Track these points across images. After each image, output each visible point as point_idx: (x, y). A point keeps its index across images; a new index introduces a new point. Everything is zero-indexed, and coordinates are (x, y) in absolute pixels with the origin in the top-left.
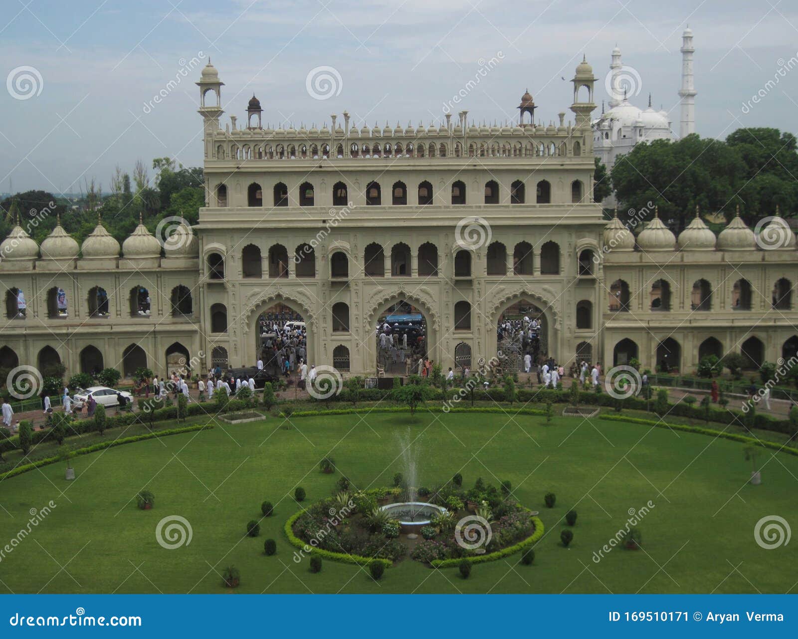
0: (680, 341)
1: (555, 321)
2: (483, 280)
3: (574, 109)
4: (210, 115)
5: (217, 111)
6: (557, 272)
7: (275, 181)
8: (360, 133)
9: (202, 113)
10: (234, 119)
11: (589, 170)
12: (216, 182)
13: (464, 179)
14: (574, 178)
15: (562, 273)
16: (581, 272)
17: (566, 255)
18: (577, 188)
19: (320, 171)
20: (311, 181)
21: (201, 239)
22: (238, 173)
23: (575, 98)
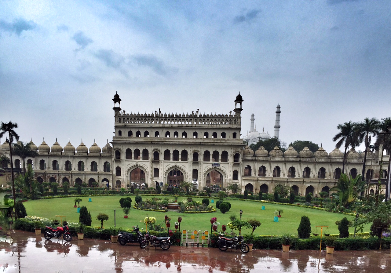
0: (268, 185)
2: (202, 162)
3: (235, 110)
4: (117, 110)
5: (119, 109)
6: (226, 161)
7: (137, 130)
8: (164, 115)
9: (114, 109)
10: (124, 111)
11: (239, 129)
12: (118, 130)
13: (197, 131)
14: (234, 132)
15: (228, 161)
16: (235, 161)
17: (230, 155)
18: (235, 135)
19: (151, 127)
20: (148, 130)
21: (113, 146)
22: (125, 127)
23: (236, 106)
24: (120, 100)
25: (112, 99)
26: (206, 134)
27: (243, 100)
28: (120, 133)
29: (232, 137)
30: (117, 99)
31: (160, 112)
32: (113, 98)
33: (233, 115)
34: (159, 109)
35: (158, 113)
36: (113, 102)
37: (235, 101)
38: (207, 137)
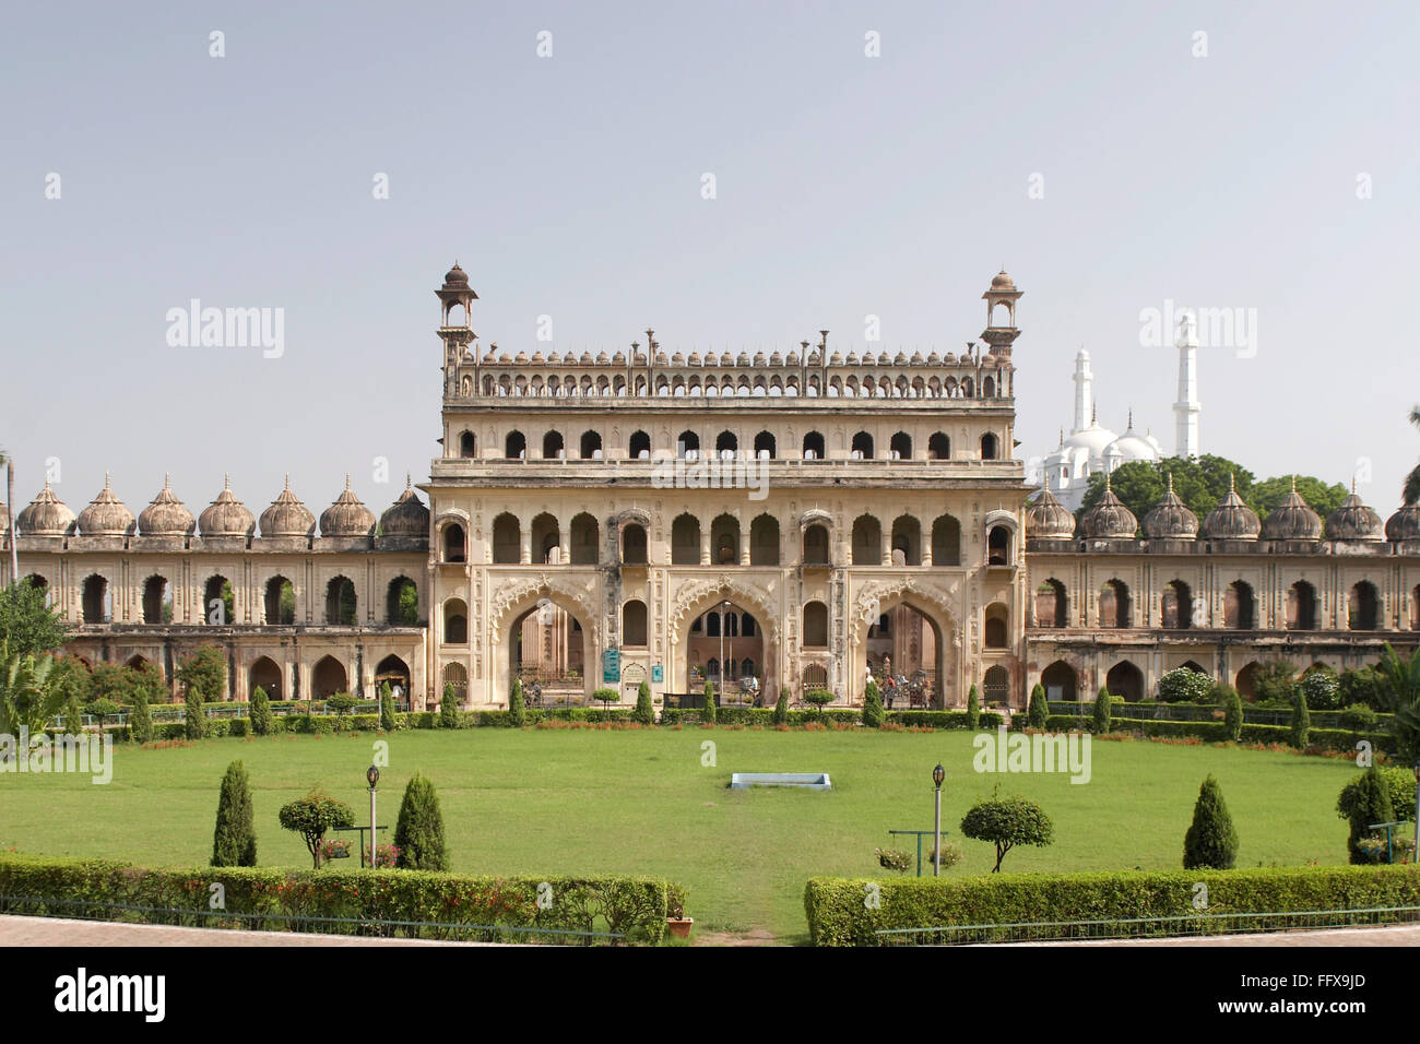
0: (1142, 667)
1: (953, 635)
2: (846, 571)
3: (986, 337)
4: (456, 338)
5: (462, 333)
6: (956, 563)
7: (545, 428)
8: (670, 360)
9: (443, 335)
11: (1008, 418)
12: (458, 428)
13: (821, 429)
14: (983, 430)
15: (963, 564)
16: (993, 561)
17: (970, 538)
18: (989, 446)
19: (612, 414)
20: (597, 428)
21: (434, 504)
22: (495, 414)
23: (990, 320)
24: (473, 296)
25: (437, 292)
26: (863, 443)
27: (1022, 293)
28: (468, 443)
29: (977, 454)
30: (455, 291)
31: (654, 345)
32: (440, 282)
33: (977, 358)
34: (650, 333)
35: (644, 350)
36: (439, 301)
37: (987, 296)
38: (868, 453)
